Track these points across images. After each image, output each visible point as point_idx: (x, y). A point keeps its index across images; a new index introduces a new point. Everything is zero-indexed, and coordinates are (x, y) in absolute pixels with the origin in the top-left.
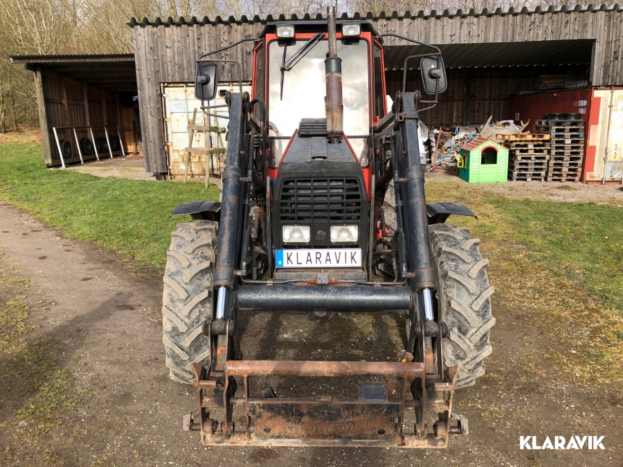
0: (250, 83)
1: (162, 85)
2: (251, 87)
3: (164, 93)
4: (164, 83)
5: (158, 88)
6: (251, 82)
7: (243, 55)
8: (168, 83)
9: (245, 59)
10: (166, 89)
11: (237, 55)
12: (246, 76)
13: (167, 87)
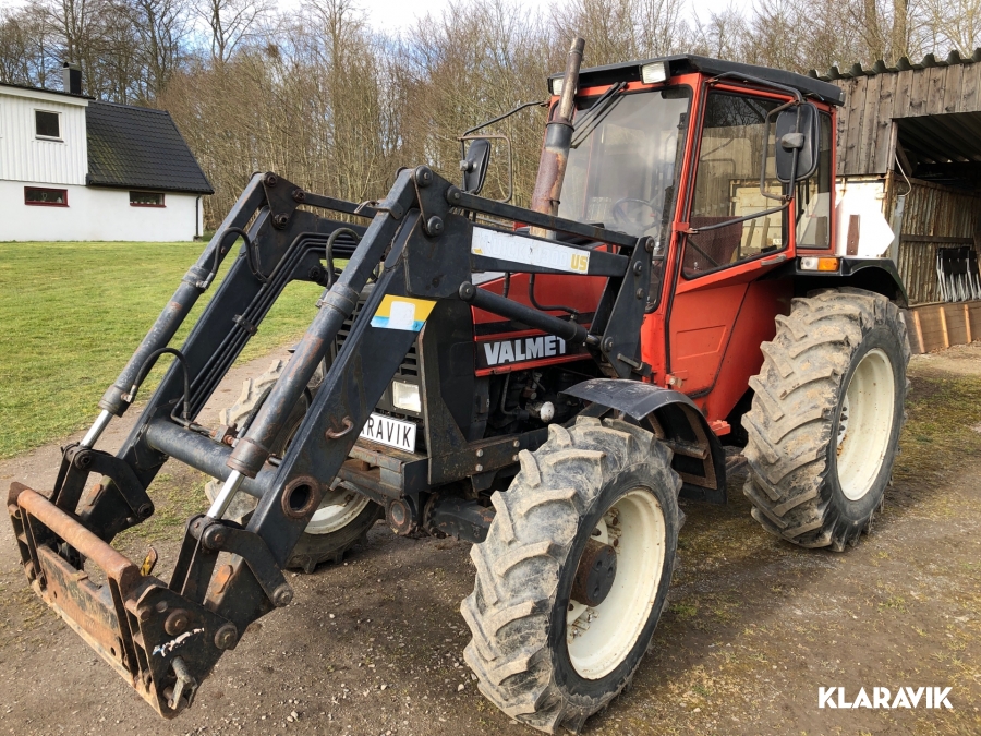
0: (879, 177)
1: (732, 183)
2: (881, 184)
3: (734, 195)
4: (735, 181)
5: (726, 188)
6: (883, 175)
7: (871, 130)
8: (742, 180)
9: (874, 136)
10: (738, 190)
11: (860, 131)
12: (871, 165)
13: (740, 186)
